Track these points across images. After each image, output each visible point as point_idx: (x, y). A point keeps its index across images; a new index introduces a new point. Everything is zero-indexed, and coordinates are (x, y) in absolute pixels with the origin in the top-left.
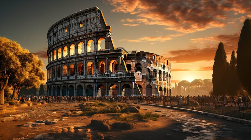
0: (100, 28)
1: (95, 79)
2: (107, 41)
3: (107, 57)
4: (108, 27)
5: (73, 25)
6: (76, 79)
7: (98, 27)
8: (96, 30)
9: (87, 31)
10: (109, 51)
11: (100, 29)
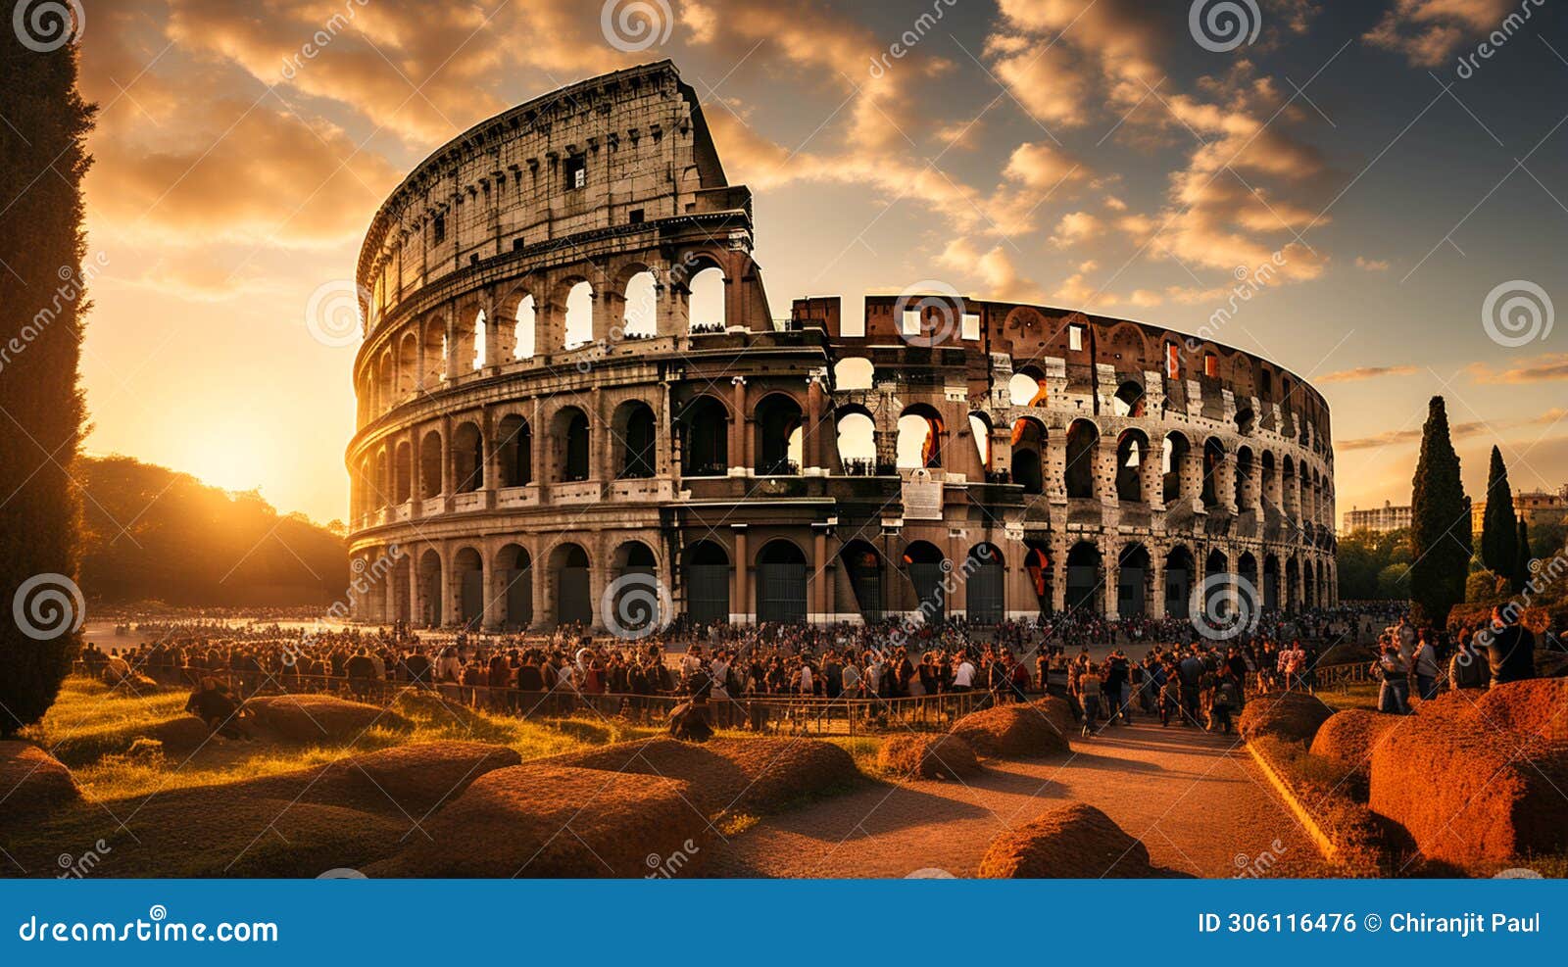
0: (692, 199)
1: (665, 510)
2: (737, 280)
3: (739, 371)
4: (742, 195)
5: (518, 176)
6: (545, 509)
7: (683, 187)
8: (666, 209)
9: (616, 212)
10: (745, 339)
11: (688, 207)
